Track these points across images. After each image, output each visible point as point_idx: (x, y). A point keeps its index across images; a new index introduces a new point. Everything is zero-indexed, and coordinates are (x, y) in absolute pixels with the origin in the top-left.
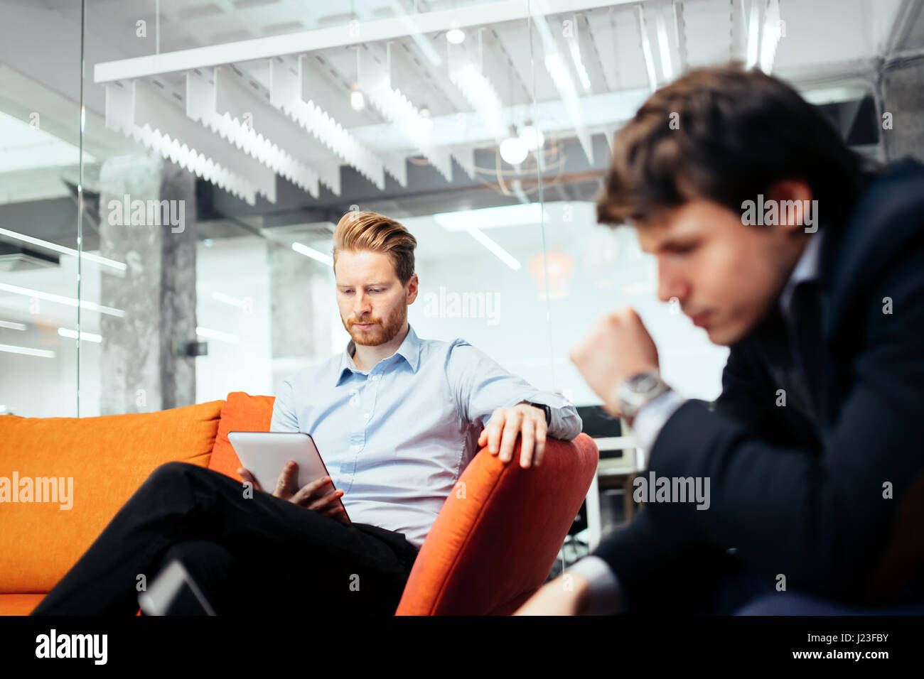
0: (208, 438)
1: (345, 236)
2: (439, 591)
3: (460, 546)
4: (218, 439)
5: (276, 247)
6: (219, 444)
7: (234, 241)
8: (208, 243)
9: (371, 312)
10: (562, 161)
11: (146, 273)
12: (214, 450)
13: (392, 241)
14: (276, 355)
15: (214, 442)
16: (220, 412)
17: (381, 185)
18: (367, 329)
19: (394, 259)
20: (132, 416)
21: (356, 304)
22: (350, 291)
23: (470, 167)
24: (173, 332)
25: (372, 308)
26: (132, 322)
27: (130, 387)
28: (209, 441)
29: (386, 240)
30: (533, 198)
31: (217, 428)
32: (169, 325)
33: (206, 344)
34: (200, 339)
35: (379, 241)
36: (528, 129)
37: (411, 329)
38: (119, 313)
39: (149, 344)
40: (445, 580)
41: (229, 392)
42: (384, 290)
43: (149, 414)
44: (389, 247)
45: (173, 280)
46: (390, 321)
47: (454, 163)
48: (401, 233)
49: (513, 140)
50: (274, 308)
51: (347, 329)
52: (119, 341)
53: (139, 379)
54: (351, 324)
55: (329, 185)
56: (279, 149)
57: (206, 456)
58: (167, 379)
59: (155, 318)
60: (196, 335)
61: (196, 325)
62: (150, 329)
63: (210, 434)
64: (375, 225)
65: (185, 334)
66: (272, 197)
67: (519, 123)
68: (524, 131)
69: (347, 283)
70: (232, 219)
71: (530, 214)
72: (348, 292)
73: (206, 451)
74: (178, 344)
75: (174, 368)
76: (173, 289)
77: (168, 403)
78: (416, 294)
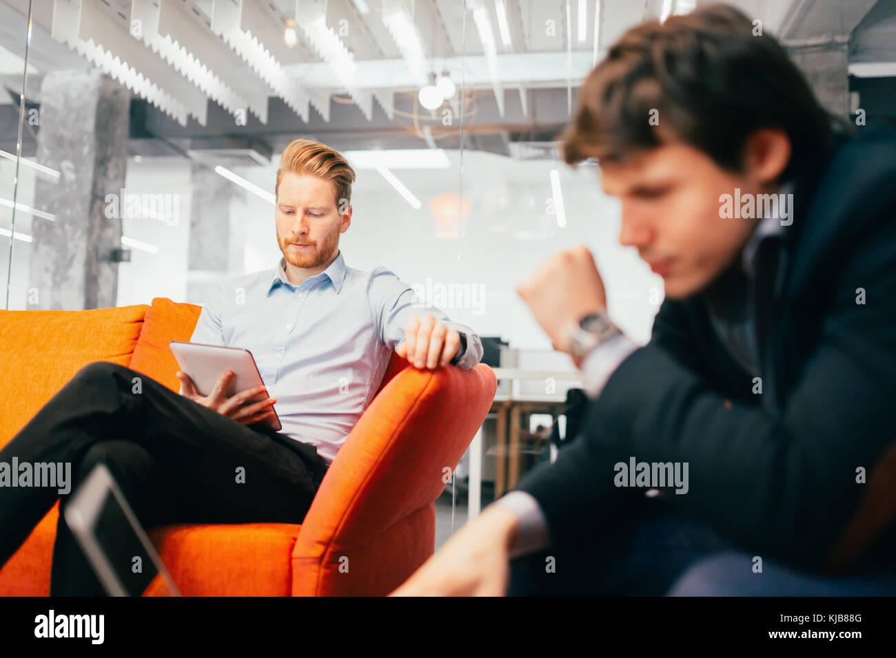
0: (131, 339)
1: (292, 160)
2: (349, 506)
3: (372, 464)
4: (139, 341)
5: (199, 169)
6: (140, 345)
7: (162, 160)
8: (138, 159)
9: (308, 234)
10: (474, 112)
11: (78, 181)
12: (135, 351)
13: (336, 170)
14: (192, 267)
15: (136, 344)
16: (144, 315)
17: (305, 118)
18: (302, 250)
19: (336, 188)
20: (56, 313)
21: (295, 224)
22: (291, 212)
23: (389, 108)
24: (99, 238)
25: (309, 230)
26: (62, 225)
27: (56, 285)
28: (131, 342)
29: (331, 169)
30: (439, 144)
31: (140, 330)
32: (97, 231)
33: (129, 252)
34: (124, 248)
35: (325, 169)
36: (445, 79)
37: (340, 255)
38: (51, 217)
39: (77, 246)
40: (355, 495)
41: (153, 298)
42: (322, 215)
43: (74, 312)
44: (333, 175)
45: (103, 190)
46: (324, 245)
47: (376, 104)
48: (343, 165)
49: (431, 88)
50: (193, 225)
51: (281, 249)
52: (48, 242)
53: (66, 278)
54: (288, 243)
55: (257, 114)
56: (214, 75)
57: (126, 356)
58: (91, 281)
59: (85, 224)
60: (121, 243)
61: (121, 234)
62: (79, 233)
63: (133, 336)
64: (323, 153)
65: (111, 240)
66: (203, 121)
67: (438, 71)
68: (441, 81)
69: (289, 203)
70: (161, 138)
71: (435, 159)
72: (289, 213)
73: (127, 351)
74: (104, 250)
75: (99, 272)
76: (102, 199)
77: (90, 303)
78: (349, 224)
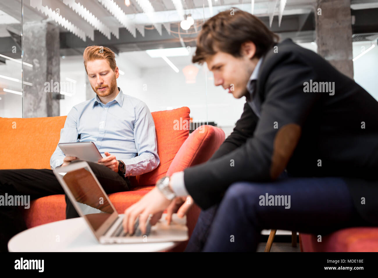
8: (64, 57)
11: (41, 67)
17: (135, 35)
19: (109, 61)
21: (98, 80)
22: (94, 76)
23: (169, 30)
26: (35, 86)
27: (35, 110)
33: (64, 95)
38: (30, 84)
39: (42, 94)
42: (107, 74)
45: (51, 70)
47: (163, 29)
49: (185, 21)
51: (95, 91)
52: (30, 93)
53: (39, 107)
55: (115, 35)
56: (98, 19)
58: (49, 108)
66: (93, 39)
68: (189, 18)
69: (93, 73)
70: (73, 49)
74: (53, 95)
75: (52, 104)
76: (51, 74)
